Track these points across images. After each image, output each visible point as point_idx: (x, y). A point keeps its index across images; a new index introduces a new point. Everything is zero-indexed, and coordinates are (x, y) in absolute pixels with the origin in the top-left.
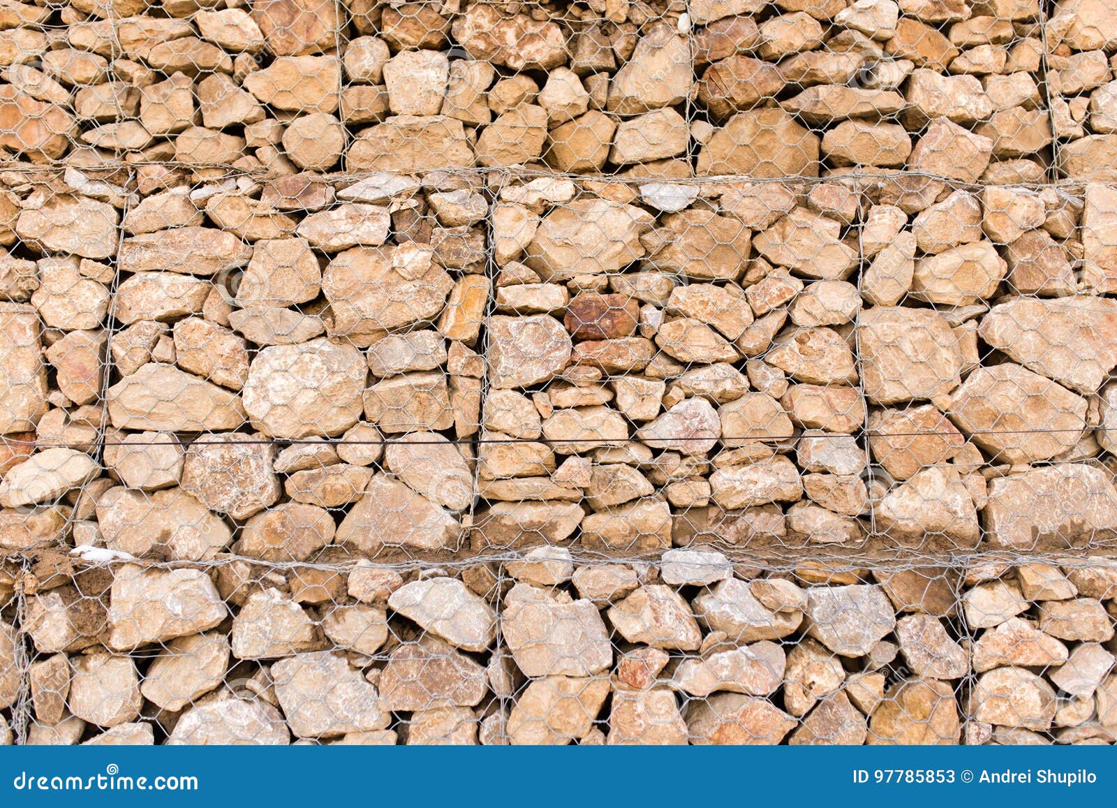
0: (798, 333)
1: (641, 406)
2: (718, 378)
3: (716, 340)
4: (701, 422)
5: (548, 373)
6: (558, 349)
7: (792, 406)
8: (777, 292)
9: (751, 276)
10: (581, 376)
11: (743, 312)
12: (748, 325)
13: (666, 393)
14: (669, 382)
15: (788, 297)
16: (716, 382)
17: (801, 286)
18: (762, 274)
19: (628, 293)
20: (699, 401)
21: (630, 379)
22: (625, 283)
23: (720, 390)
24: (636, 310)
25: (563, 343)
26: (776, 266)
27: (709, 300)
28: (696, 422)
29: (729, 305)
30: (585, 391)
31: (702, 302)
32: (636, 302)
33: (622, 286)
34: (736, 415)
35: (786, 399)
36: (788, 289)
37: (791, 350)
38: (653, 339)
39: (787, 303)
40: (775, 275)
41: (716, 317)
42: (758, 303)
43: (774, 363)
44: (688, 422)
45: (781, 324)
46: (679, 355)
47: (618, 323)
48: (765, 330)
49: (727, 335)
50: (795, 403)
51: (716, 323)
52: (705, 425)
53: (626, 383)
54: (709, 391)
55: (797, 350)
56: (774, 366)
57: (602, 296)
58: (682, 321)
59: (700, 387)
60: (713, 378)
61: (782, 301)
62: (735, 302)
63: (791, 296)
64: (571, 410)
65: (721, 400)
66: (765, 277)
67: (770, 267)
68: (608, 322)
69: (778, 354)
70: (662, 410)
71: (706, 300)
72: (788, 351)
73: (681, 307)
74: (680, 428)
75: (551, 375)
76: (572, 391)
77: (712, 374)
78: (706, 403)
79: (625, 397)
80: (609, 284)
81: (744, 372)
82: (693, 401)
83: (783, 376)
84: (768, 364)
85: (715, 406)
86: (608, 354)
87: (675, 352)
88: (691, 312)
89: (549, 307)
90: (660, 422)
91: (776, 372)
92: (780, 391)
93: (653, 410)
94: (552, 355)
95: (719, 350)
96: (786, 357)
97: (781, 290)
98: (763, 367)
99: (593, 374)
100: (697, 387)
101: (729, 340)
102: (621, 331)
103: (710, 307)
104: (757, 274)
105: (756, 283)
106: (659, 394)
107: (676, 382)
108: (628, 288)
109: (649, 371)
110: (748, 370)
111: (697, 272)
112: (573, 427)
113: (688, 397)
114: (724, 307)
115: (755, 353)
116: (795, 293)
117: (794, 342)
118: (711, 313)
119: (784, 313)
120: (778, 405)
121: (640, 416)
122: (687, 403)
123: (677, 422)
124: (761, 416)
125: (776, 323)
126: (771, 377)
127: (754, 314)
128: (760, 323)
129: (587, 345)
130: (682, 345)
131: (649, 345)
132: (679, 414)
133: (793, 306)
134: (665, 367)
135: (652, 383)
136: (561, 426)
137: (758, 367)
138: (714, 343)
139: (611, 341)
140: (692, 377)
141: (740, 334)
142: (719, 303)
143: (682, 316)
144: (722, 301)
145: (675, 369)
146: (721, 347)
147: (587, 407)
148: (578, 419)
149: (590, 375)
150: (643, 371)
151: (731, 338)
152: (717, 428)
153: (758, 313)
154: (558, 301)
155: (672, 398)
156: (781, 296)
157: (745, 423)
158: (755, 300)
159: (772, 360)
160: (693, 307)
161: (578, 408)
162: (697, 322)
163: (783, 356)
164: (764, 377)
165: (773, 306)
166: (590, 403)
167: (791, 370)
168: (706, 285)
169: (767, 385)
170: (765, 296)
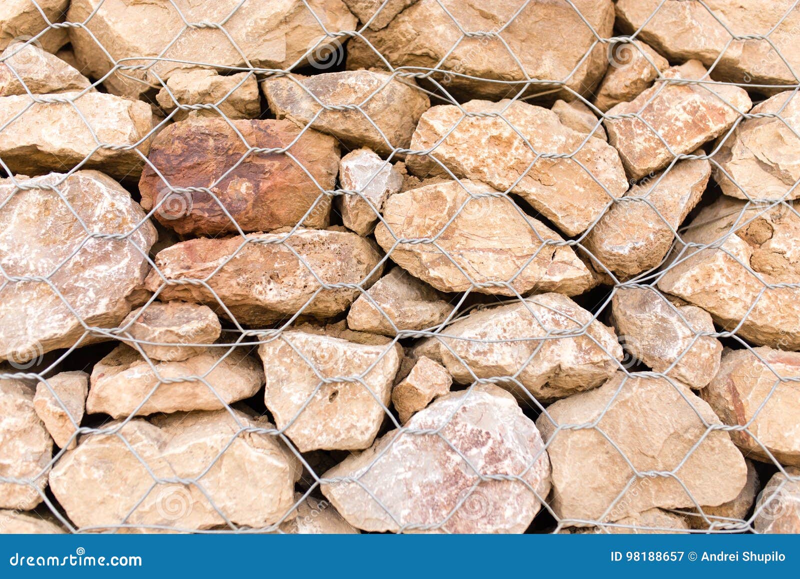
0: (743, 217)
1: (328, 413)
2: (537, 333)
3: (532, 232)
4: (494, 458)
5: (70, 324)
6: (105, 258)
7: (740, 409)
8: (685, 117)
9: (615, 83)
10: (159, 330)
11: (601, 165)
12: (617, 195)
13: (401, 374)
14: (409, 345)
15: (715, 128)
16: (534, 345)
17: (744, 102)
18: (645, 74)
19: (303, 116)
20: (488, 398)
21: (303, 339)
22: (298, 92)
23: (545, 367)
24: (327, 161)
25: (119, 243)
26: (675, 60)
27: (513, 136)
28: (478, 456)
29: (565, 147)
30: (170, 372)
31: (496, 140)
32: (328, 143)
33: (291, 100)
34: (592, 438)
35: (722, 389)
36: (711, 109)
37: (731, 260)
38: (370, 237)
39: (708, 146)
40: (677, 77)
41: (533, 175)
42: (639, 144)
43: (687, 293)
44: (456, 458)
45: (696, 199)
46: (433, 273)
47: (271, 189)
48: (660, 212)
49: (563, 222)
50: (748, 399)
51: (532, 191)
52: (506, 466)
53: (287, 351)
54: (517, 370)
55: (745, 261)
56: (685, 302)
57: (234, 124)
58: (443, 187)
59: (491, 360)
60: (526, 335)
61: (700, 139)
62: (578, 141)
63: (722, 126)
64: (129, 426)
65: (546, 393)
66: (651, 84)
67: (662, 61)
68: (244, 187)
69: (696, 271)
70: (386, 427)
71: (506, 134)
72: (720, 262)
73: (441, 150)
74: (435, 476)
75: (79, 329)
76: (137, 372)
77: (521, 324)
78: (509, 402)
79: (285, 389)
80: (263, 98)
81: (607, 318)
82: (471, 397)
83: (711, 329)
84: (669, 296)
85: (531, 411)
86: (239, 272)
87: (424, 268)
88: (467, 163)
89: (86, 150)
90: (379, 459)
91: (690, 317)
92: (707, 367)
93: (361, 424)
94: (87, 273)
95: (541, 262)
96: (717, 277)
97: (694, 111)
98: (659, 305)
99: (195, 325)
100: (483, 361)
101: (566, 237)
102: (282, 213)
103: (516, 152)
104: (633, 76)
105: (629, 97)
106: (379, 382)
107: (428, 346)
108: (306, 105)
109: (358, 318)
110: (617, 311)
111: (482, 67)
112: (131, 475)
113: (459, 385)
114: (553, 150)
115: (634, 269)
116: (731, 117)
117: (737, 240)
118: (519, 167)
119: (702, 169)
120: (702, 406)
121: (326, 442)
122: (453, 403)
123: (427, 459)
124: (658, 439)
125: (687, 194)
126: (681, 331)
127: (629, 174)
128: (644, 192)
129: (189, 249)
130: (442, 247)
131: (359, 247)
132: (433, 436)
133: (727, 153)
134: (398, 304)
135: (360, 349)
136: (97, 474)
137: (643, 304)
138: (527, 243)
139: (250, 237)
140: (468, 333)
141: (595, 218)
142: (538, 142)
143: (446, 176)
144: (546, 140)
145: (427, 311)
146: (547, 253)
147: (179, 415)
148: (152, 451)
149: (185, 329)
150: (342, 315)
151: (573, 228)
152: (539, 474)
153: (639, 168)
154: (116, 133)
155: (412, 389)
156: (696, 125)
157: (615, 458)
158: (630, 135)
159: (682, 286)
160: (471, 150)
161: (156, 418)
162: (483, 189)
163: (709, 276)
164: (663, 331)
165: (677, 151)
166: (189, 406)
167: (731, 312)
168: (506, 103)
169: (671, 353)
170: (656, 124)
